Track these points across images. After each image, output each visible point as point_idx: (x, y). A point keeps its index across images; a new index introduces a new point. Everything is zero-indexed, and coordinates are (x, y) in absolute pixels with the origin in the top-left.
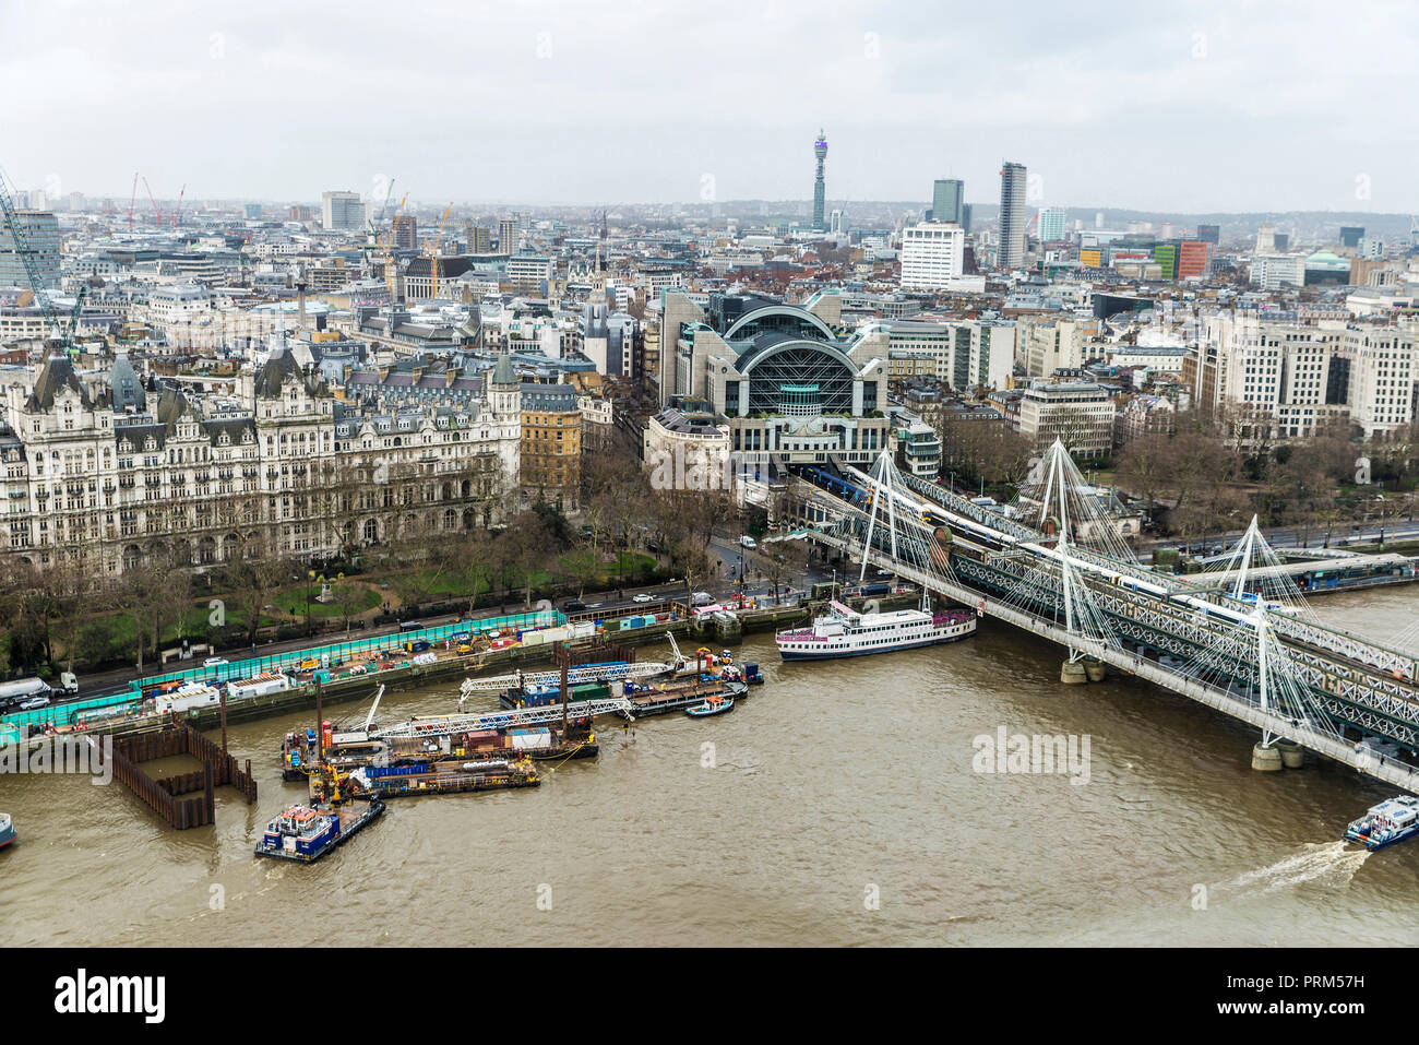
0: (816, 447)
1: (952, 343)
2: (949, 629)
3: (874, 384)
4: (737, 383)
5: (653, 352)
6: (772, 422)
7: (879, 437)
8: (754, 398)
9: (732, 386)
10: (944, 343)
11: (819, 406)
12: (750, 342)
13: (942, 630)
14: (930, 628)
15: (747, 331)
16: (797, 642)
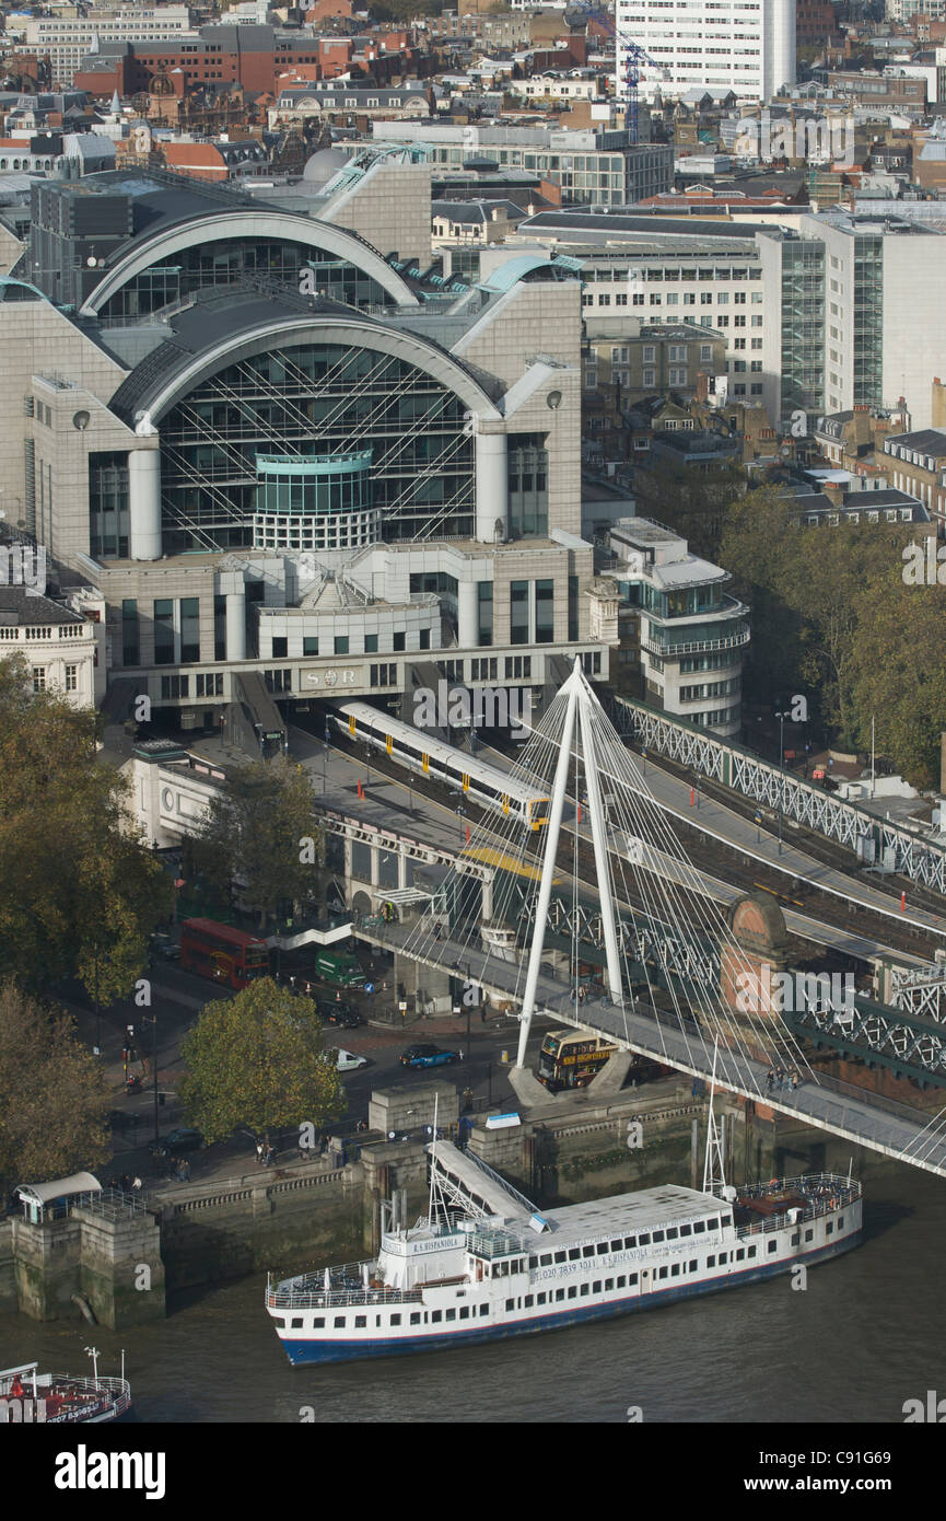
0: (371, 642)
1: (769, 288)
2: (783, 1238)
3: (537, 439)
4: (121, 458)
6: (234, 573)
7: (560, 605)
8: (172, 499)
9: (107, 466)
10: (745, 286)
11: (376, 516)
12: (154, 329)
13: (760, 1240)
14: (725, 1238)
15: (148, 294)
16: (329, 1314)
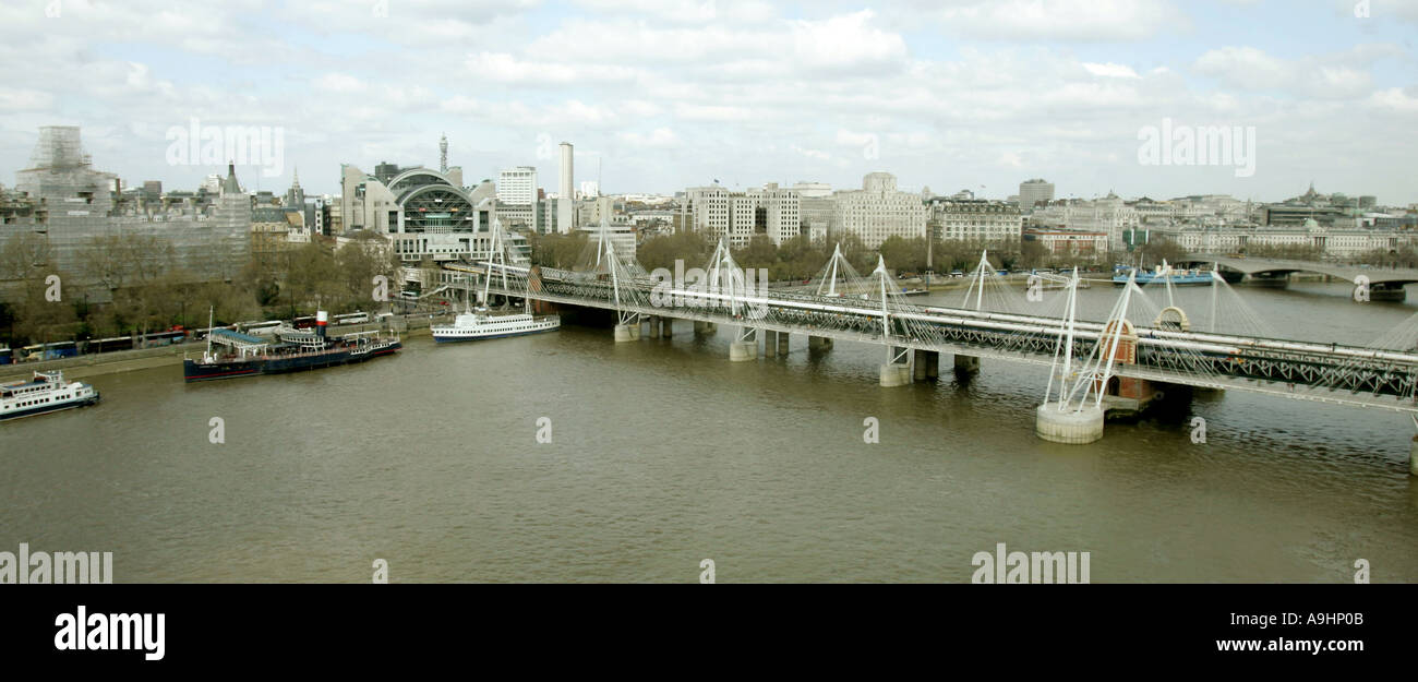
0: (451, 251)
2: (543, 324)
3: (486, 212)
4: (396, 213)
5: (337, 217)
6: (421, 236)
8: (407, 221)
9: (393, 214)
11: (452, 228)
12: (403, 189)
13: (539, 324)
14: (531, 323)
15: (402, 183)
16: (445, 330)
